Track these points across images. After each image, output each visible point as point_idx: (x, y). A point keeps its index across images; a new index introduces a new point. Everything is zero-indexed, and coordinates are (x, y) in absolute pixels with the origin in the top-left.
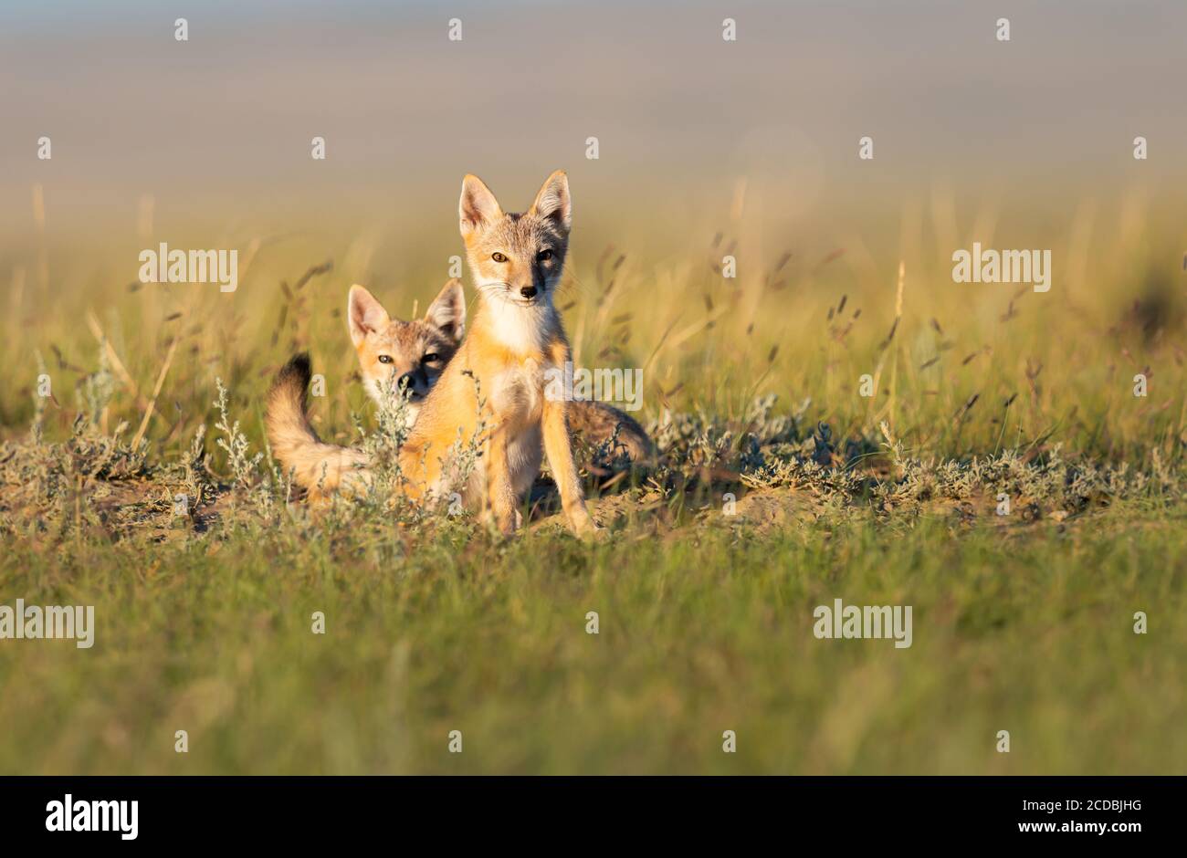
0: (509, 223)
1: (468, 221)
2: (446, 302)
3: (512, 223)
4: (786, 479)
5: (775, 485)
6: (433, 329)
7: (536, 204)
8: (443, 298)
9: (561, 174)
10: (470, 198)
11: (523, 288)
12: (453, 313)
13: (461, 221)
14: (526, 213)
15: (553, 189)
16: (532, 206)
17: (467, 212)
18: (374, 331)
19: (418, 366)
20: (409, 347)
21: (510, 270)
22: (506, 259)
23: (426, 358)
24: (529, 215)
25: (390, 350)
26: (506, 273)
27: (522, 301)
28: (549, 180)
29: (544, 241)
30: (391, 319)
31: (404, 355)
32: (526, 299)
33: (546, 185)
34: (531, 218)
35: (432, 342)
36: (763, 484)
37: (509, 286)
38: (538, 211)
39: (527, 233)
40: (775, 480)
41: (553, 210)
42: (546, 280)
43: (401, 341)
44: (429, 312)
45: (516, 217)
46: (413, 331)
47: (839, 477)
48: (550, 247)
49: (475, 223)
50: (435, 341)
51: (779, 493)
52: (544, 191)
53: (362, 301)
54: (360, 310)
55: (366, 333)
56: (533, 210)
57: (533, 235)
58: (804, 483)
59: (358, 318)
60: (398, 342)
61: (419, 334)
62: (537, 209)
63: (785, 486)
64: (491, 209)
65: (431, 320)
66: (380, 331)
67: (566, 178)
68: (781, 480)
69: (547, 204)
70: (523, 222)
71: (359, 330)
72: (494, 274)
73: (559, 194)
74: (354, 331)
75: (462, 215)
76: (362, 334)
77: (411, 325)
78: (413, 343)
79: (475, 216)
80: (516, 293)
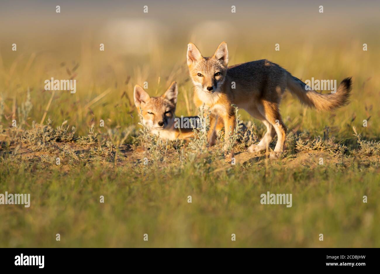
0: (204, 62)
1: (190, 60)
2: (172, 90)
3: (205, 62)
4: (320, 147)
5: (316, 149)
6: (167, 101)
7: (215, 54)
8: (171, 89)
9: (224, 43)
10: (191, 52)
11: (208, 87)
12: (174, 94)
13: (187, 60)
14: (211, 58)
15: (221, 49)
16: (214, 55)
17: (190, 57)
18: (143, 102)
19: (164, 116)
20: (160, 109)
21: (204, 80)
22: (203, 76)
23: (166, 112)
24: (212, 59)
25: (152, 111)
26: (203, 81)
27: (207, 92)
28: (220, 46)
29: (217, 69)
30: (150, 97)
31: (158, 112)
32: (209, 91)
33: (219, 47)
34: (213, 60)
35: (167, 107)
36: (310, 149)
37: (203, 86)
38: (216, 57)
39: (211, 66)
40: (315, 147)
41: (222, 57)
42: (217, 84)
43: (156, 106)
44: (165, 94)
45: (207, 59)
46: (160, 102)
47: (339, 147)
48: (219, 71)
49: (192, 61)
50: (169, 106)
51: (317, 152)
52: (218, 50)
53: (139, 91)
54: (138, 94)
55: (140, 102)
56: (214, 57)
57: (213, 67)
58: (326, 149)
59: (138, 96)
60: (155, 107)
61: (162, 103)
62: (215, 56)
63: (319, 150)
64: (198, 56)
65: (166, 98)
66: (147, 103)
67: (226, 44)
68: (317, 148)
69: (219, 55)
70: (210, 61)
71: (138, 101)
72: (198, 81)
73: (224, 50)
74: (136, 101)
75: (188, 57)
76: (139, 103)
77: (159, 99)
78: (161, 107)
79: (192, 59)
80: (205, 89)
